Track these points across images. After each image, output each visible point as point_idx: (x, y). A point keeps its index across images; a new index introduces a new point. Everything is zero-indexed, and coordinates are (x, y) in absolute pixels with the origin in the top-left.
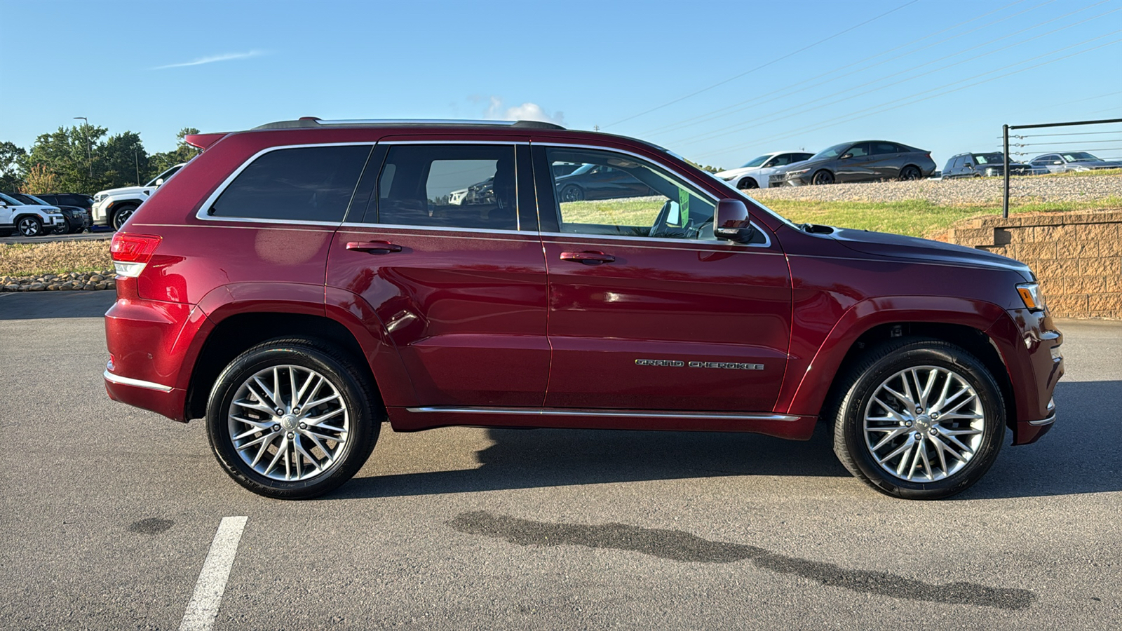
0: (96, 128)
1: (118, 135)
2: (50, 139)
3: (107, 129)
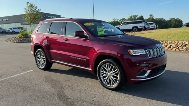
0: (137, 15)
1: (140, 16)
2: (130, 17)
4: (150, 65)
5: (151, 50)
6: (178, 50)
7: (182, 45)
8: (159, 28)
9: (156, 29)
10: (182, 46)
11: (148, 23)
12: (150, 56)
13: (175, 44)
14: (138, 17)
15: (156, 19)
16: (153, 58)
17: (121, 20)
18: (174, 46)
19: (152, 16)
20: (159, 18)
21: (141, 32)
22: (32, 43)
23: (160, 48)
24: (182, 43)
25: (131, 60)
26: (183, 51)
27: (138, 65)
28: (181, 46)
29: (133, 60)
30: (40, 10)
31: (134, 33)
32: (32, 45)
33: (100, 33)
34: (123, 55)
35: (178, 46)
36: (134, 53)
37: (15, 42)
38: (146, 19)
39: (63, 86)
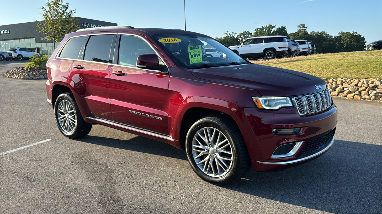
0: (272, 26)
1: (279, 28)
2: (258, 30)
3: (276, 26)
4: (301, 132)
5: (304, 99)
6: (359, 98)
7: (366, 88)
8: (318, 51)
9: (313, 53)
10: (367, 90)
11: (296, 41)
12: (302, 111)
13: (352, 85)
14: (275, 29)
15: (311, 33)
16: (308, 115)
17: (241, 34)
18: (351, 89)
19: (304, 27)
20: (318, 32)
21: (282, 59)
22: (48, 81)
23: (323, 93)
24: (368, 83)
25: (259, 120)
26: (370, 99)
27: (274, 130)
28: (365, 90)
29: (265, 119)
30: (73, 12)
31: (267, 60)
32: (49, 84)
33: (193, 60)
34: (243, 108)
35: (358, 89)
36: (267, 104)
37: (22, 77)
38: (291, 34)
39: (114, 175)
